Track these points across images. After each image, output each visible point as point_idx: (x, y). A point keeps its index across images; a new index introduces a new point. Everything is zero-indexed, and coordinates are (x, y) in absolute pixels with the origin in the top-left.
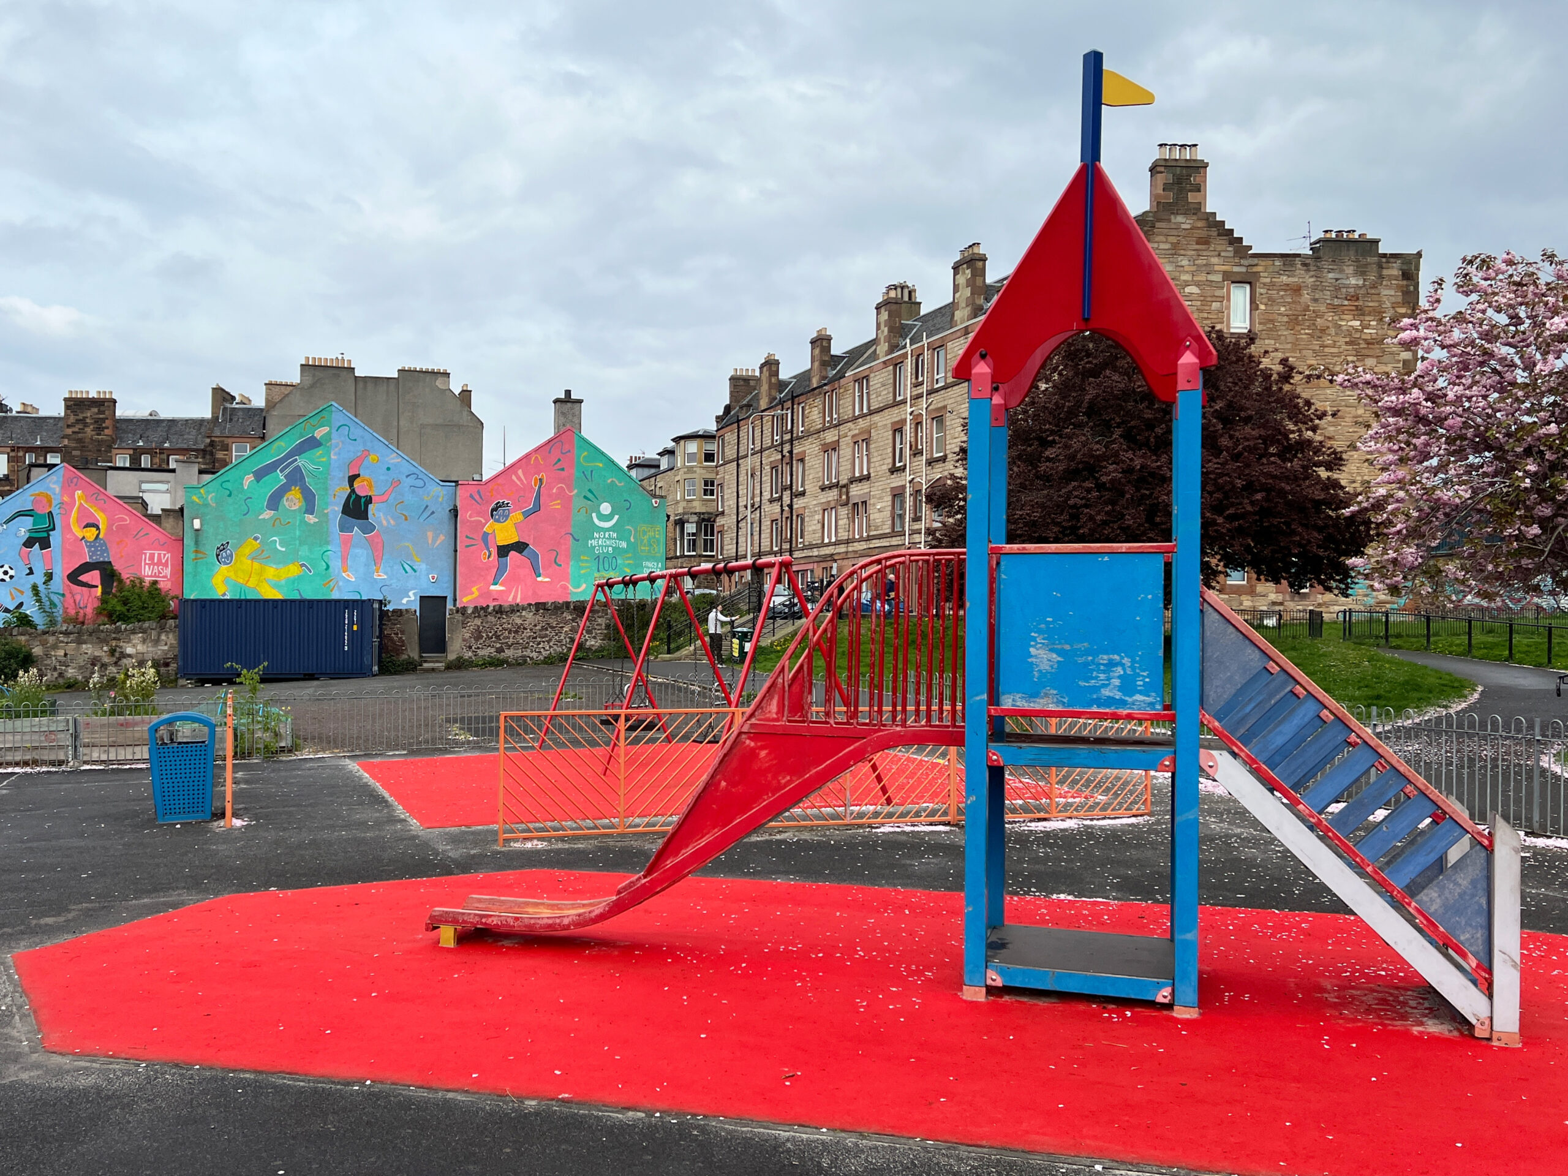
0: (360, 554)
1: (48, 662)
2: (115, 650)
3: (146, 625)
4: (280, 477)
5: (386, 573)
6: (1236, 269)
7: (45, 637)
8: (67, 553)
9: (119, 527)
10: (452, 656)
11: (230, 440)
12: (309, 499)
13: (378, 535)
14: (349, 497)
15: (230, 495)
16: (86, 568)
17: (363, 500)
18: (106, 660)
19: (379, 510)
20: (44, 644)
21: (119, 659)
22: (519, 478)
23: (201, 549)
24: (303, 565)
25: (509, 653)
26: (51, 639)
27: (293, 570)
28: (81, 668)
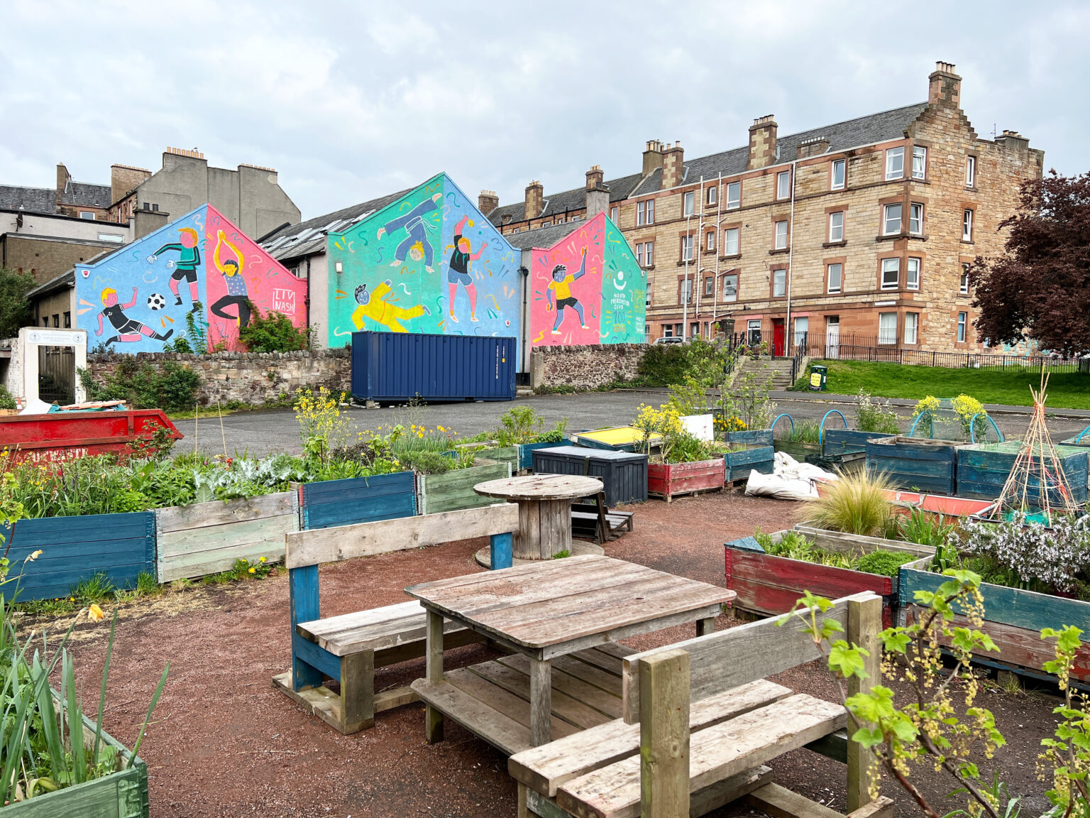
0: (462, 301)
1: (210, 385)
2: (273, 375)
3: (300, 353)
4: (406, 232)
5: (478, 317)
6: (971, 147)
7: (207, 362)
8: (211, 286)
9: (255, 266)
10: (537, 385)
11: (78, 209)
12: (428, 251)
13: (473, 286)
14: (455, 253)
15: (366, 244)
16: (227, 300)
17: (464, 257)
18: (265, 383)
19: (474, 266)
20: (206, 369)
21: (277, 383)
22: (572, 248)
23: (343, 288)
24: (424, 308)
25: (575, 383)
26: (214, 365)
27: (417, 312)
28: (241, 391)
